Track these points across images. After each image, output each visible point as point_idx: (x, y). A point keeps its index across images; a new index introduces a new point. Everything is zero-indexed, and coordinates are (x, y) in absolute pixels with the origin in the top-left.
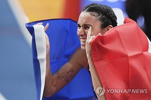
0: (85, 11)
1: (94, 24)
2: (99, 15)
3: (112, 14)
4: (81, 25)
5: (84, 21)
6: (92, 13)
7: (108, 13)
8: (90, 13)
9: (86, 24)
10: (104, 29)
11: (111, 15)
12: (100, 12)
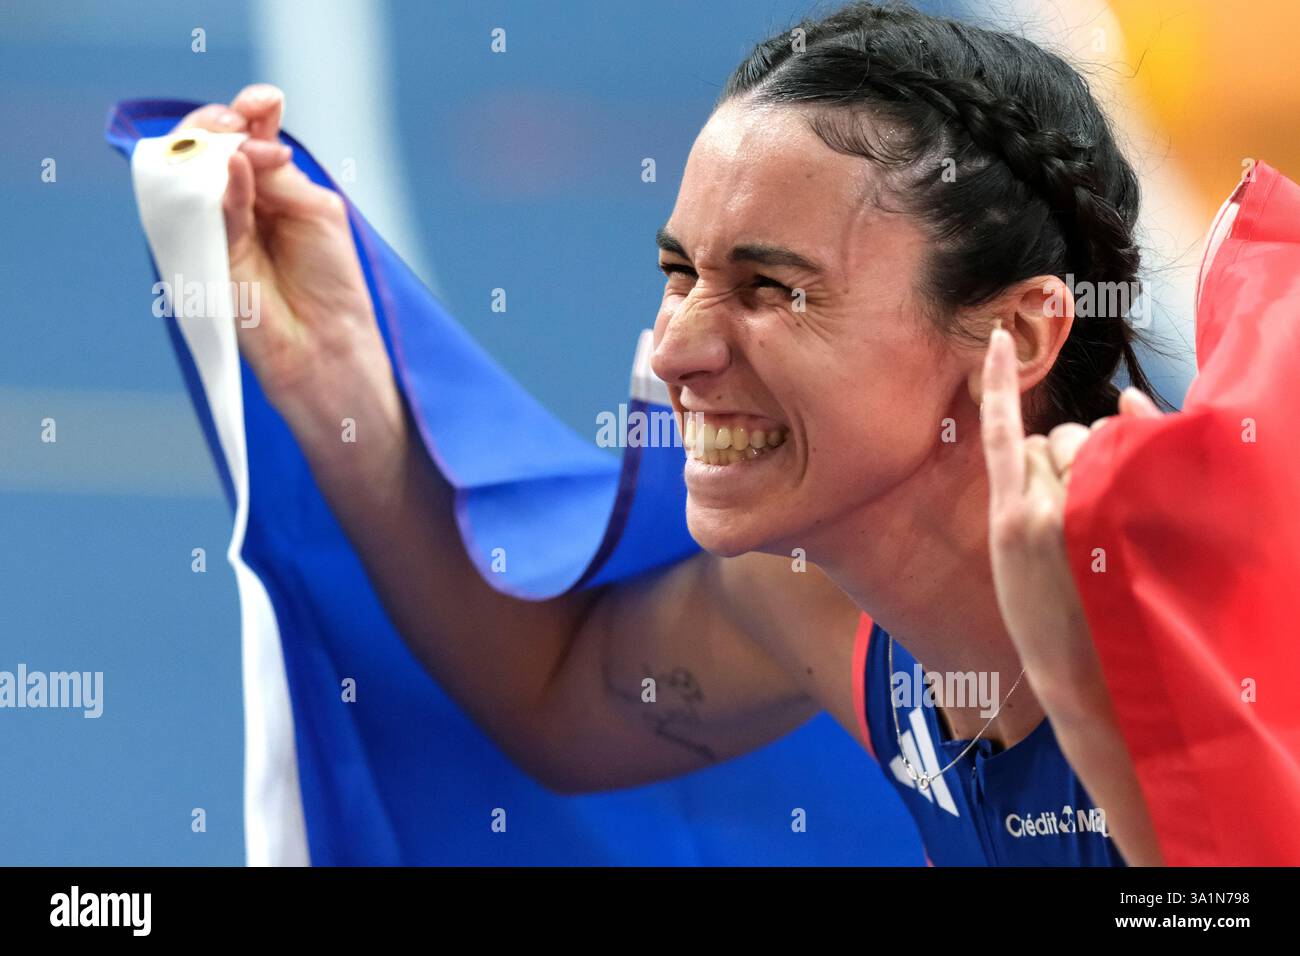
0: (756, 92)
1: (853, 250)
2: (921, 145)
3: (1083, 140)
4: (699, 257)
5: (739, 202)
6: (839, 116)
7: (1029, 128)
8: (811, 112)
9: (759, 242)
10: (971, 319)
11: (1069, 151)
12: (932, 115)
